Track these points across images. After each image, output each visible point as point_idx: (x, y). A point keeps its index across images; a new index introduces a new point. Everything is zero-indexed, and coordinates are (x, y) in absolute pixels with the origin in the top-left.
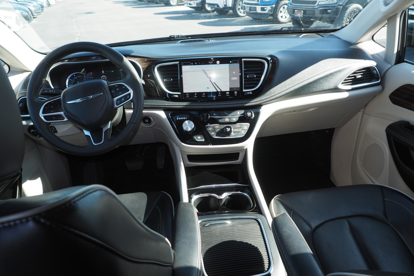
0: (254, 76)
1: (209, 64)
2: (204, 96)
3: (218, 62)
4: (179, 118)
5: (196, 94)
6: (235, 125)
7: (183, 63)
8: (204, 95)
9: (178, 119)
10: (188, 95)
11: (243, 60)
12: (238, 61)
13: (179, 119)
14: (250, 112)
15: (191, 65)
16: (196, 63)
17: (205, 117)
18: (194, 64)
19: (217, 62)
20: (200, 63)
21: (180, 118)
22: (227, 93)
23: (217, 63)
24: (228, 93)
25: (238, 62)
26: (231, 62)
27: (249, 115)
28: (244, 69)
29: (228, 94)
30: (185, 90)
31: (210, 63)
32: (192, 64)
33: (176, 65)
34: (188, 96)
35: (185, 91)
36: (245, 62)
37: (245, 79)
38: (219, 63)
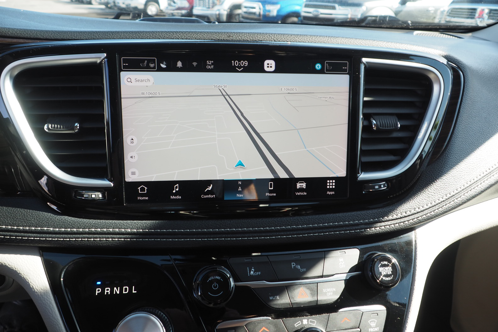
0: (397, 125)
1: (233, 70)
2: (210, 196)
3: (270, 64)
4: (103, 287)
5: (176, 189)
6: (333, 315)
7: (125, 61)
8: (209, 192)
9: (98, 291)
10: (143, 189)
11: (365, 60)
12: (345, 65)
13: (103, 291)
14: (386, 263)
15: (160, 69)
16: (179, 64)
17: (215, 292)
18: (172, 68)
19: (266, 62)
20: (195, 64)
21: (107, 291)
22: (299, 185)
23: (266, 69)
24: (304, 185)
25: (345, 70)
26: (318, 66)
27: (387, 276)
28: (364, 96)
29: (301, 190)
30: (133, 170)
31: (240, 67)
32: (163, 66)
33: (95, 68)
34: (143, 195)
35: (133, 173)
36: (370, 69)
37: (364, 136)
38: (273, 69)
